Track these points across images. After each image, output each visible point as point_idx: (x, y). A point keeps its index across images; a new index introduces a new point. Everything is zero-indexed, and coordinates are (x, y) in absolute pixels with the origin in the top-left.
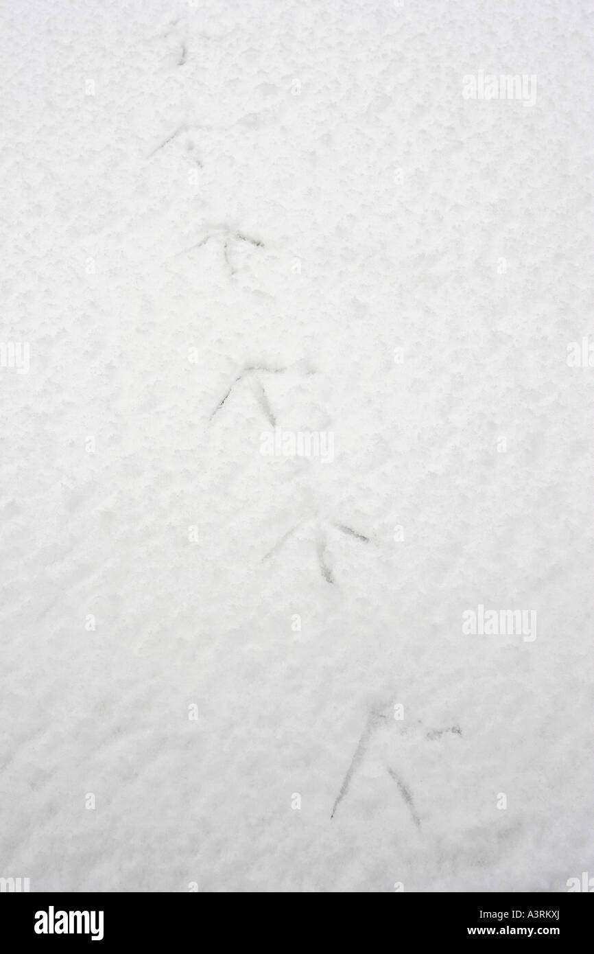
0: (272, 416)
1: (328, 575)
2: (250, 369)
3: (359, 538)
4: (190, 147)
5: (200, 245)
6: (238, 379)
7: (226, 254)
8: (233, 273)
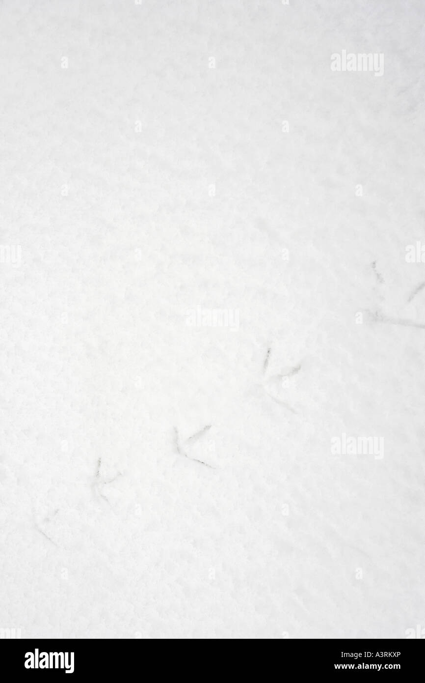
0: (205, 429)
1: (296, 370)
2: (178, 450)
3: (270, 355)
4: (47, 520)
5: (107, 500)
6: (186, 456)
7: (110, 482)
8: (120, 474)
